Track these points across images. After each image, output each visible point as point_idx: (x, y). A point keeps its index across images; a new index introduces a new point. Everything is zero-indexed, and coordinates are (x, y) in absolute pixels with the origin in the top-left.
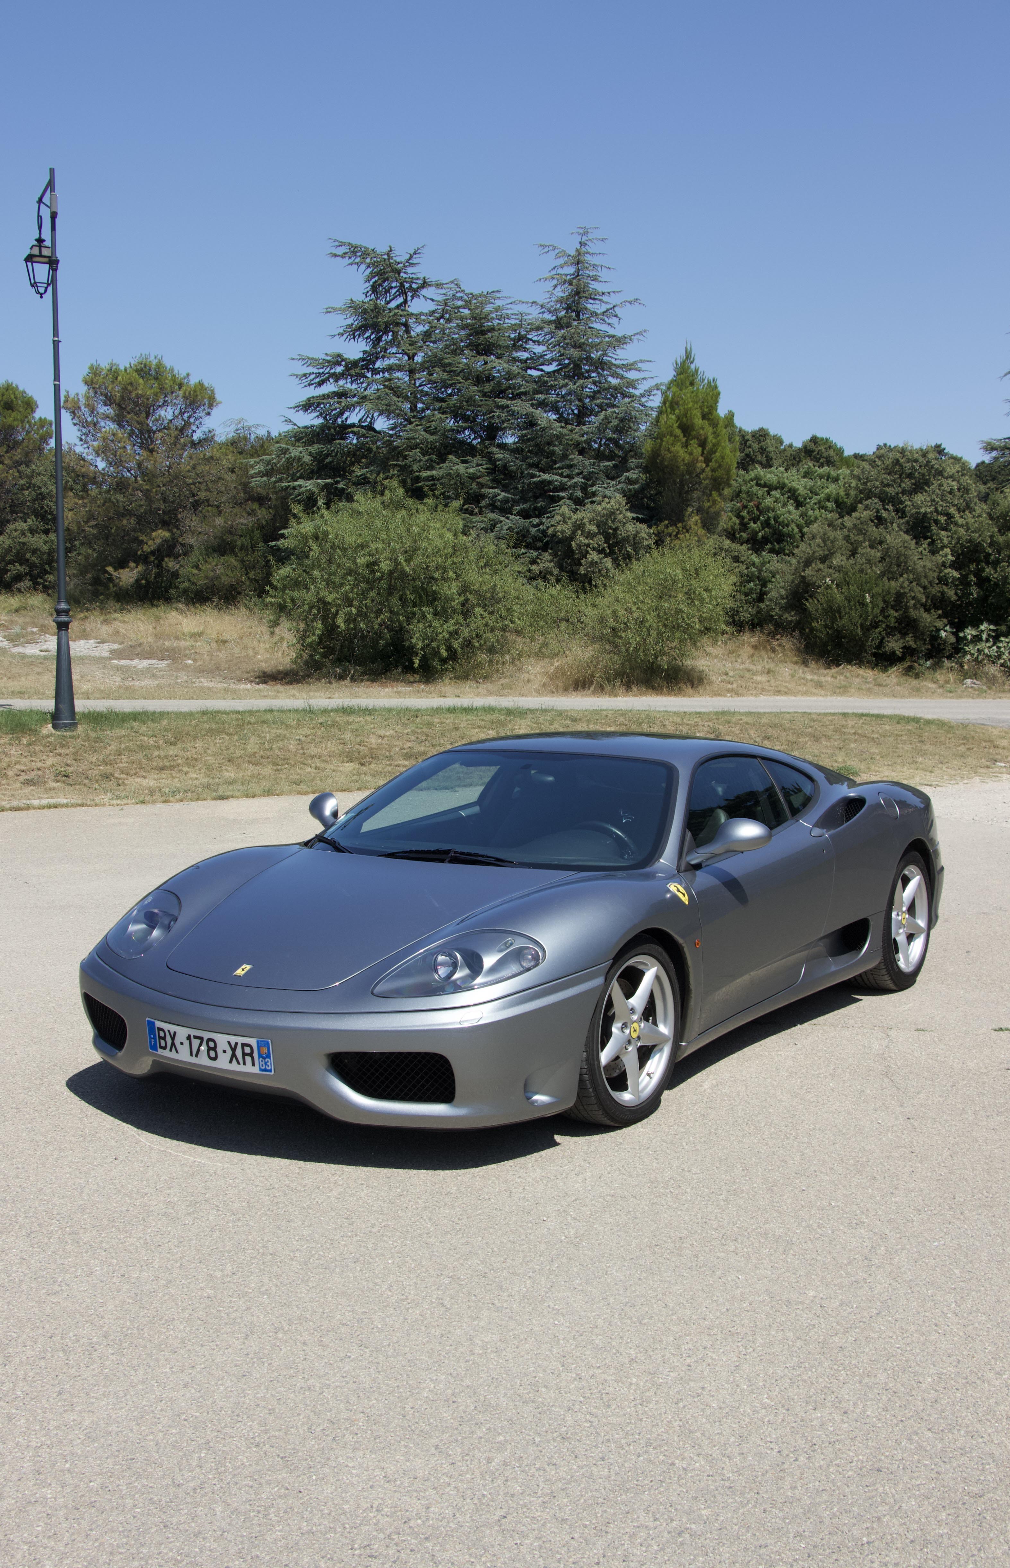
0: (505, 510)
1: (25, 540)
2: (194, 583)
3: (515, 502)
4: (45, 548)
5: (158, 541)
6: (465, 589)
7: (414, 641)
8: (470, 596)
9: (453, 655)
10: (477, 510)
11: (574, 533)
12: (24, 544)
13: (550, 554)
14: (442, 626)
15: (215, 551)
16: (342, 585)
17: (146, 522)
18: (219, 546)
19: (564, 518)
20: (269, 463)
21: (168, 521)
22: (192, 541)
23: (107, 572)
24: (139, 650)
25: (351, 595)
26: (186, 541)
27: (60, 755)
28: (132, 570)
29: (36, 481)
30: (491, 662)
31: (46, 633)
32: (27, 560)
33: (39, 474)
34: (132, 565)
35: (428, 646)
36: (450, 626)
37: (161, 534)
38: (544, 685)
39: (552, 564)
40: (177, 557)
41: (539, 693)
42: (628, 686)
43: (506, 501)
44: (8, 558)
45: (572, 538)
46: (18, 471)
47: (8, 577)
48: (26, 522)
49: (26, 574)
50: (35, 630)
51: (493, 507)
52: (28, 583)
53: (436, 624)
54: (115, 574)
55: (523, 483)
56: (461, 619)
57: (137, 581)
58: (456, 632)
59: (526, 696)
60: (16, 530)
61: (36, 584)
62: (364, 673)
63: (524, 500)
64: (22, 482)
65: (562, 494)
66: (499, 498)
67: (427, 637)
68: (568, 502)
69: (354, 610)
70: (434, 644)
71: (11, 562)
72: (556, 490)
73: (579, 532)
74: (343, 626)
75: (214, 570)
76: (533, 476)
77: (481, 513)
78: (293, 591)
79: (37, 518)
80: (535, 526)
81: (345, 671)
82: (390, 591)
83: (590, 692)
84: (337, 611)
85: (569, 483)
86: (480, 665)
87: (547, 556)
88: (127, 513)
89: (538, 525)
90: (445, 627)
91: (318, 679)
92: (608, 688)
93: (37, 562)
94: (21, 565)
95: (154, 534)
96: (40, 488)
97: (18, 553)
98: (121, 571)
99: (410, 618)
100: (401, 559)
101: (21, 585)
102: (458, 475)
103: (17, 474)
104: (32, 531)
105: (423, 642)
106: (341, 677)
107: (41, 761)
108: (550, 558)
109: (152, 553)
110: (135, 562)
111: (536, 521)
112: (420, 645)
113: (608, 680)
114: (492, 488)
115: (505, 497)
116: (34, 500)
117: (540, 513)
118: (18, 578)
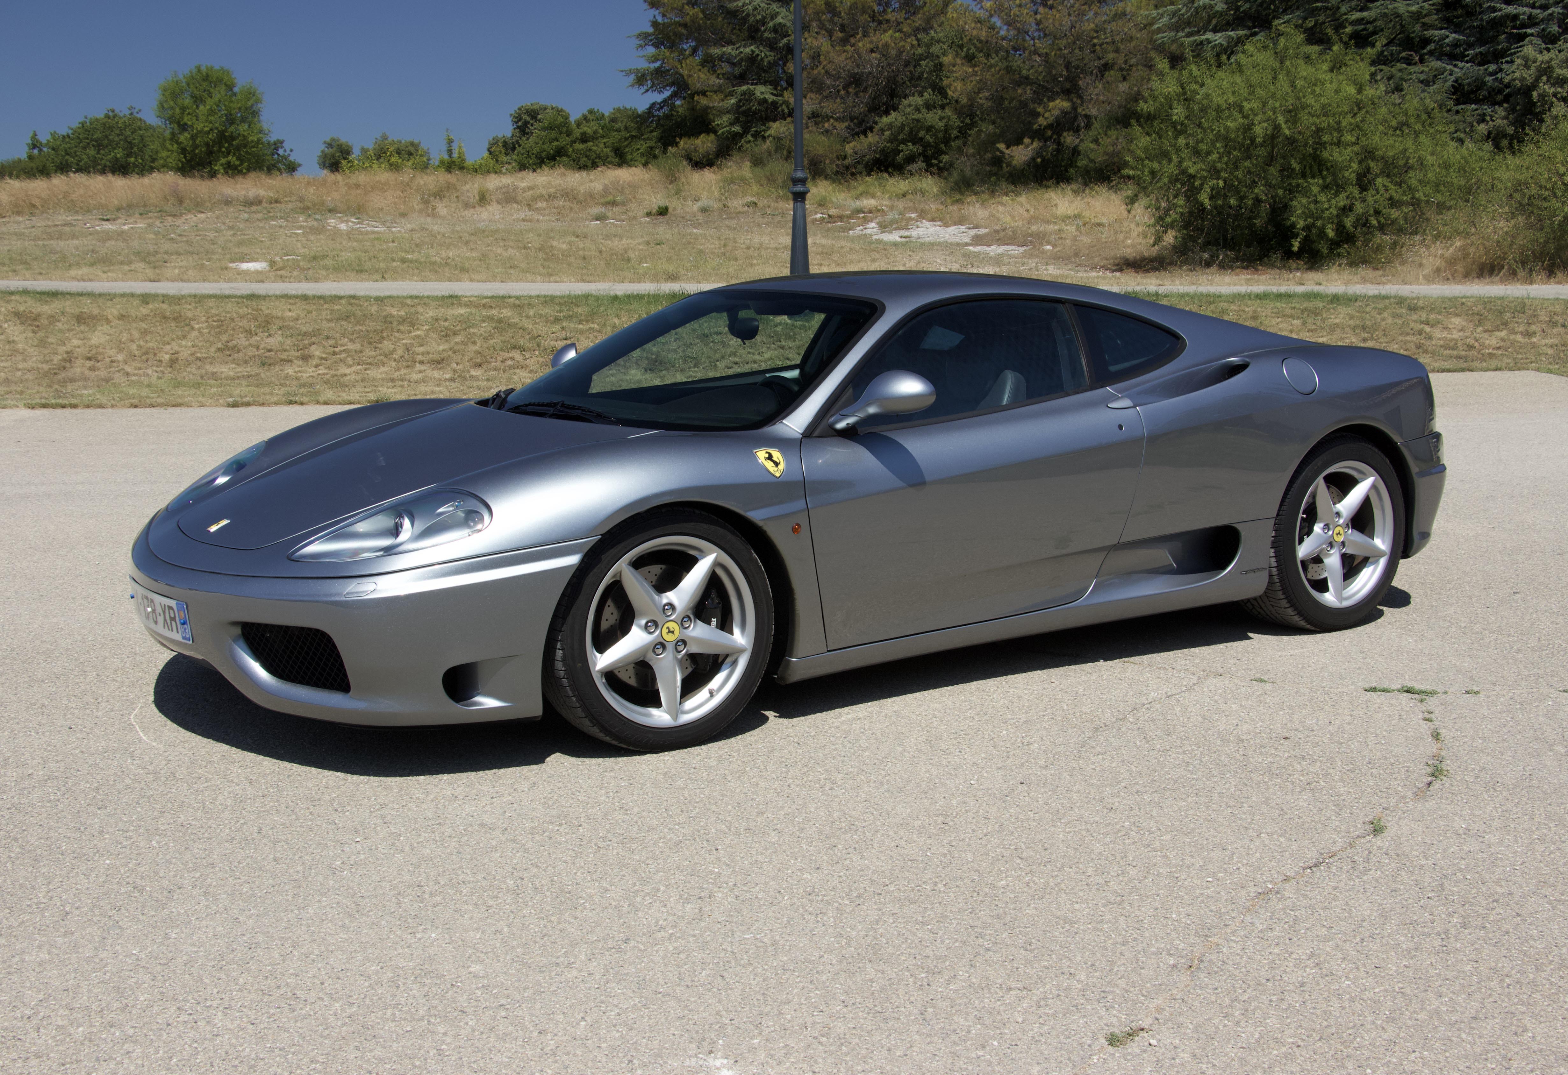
0: (1454, 55)
1: (920, 116)
2: (1092, 161)
3: (1470, 46)
4: (941, 124)
5: (1056, 112)
6: (1369, 154)
7: (1293, 219)
8: (1372, 164)
9: (1345, 238)
10: (1417, 58)
11: (1538, 79)
12: (918, 121)
13: (1506, 109)
14: (1329, 201)
15: (1118, 122)
16: (1209, 153)
17: (1044, 92)
18: (1124, 116)
19: (1526, 62)
20: (1174, 14)
21: (1071, 90)
22: (1093, 111)
23: (998, 149)
24: (1002, 234)
25: (1219, 165)
26: (1087, 112)
27: (783, 348)
28: (1027, 146)
29: (935, 49)
30: (1395, 244)
31: (924, 219)
32: (921, 139)
33: (938, 41)
34: (1027, 140)
35: (1313, 225)
36: (1342, 200)
37: (1060, 104)
38: (1438, 270)
39: (1505, 122)
40: (1077, 130)
41: (1429, 280)
42: (1551, 272)
43: (1456, 44)
44: (901, 137)
45: (1534, 86)
46: (918, 40)
47: (900, 158)
48: (922, 96)
49: (920, 154)
50: (913, 215)
51: (1440, 55)
52: (921, 164)
53: (1322, 198)
54: (1007, 152)
55: (1482, 20)
56: (1356, 191)
57: (1033, 159)
58: (1351, 208)
59: (1410, 284)
60: (910, 106)
61: (929, 165)
62: (1237, 259)
63: (1482, 42)
64: (920, 51)
65: (1529, 31)
66: (1447, 41)
67: (1312, 215)
68: (1535, 40)
69: (1221, 183)
70: (1319, 223)
71: (904, 142)
72: (1523, 26)
73: (1544, 78)
74: (1207, 202)
75: (1114, 144)
76: (1494, 10)
77: (1422, 61)
78: (1152, 161)
79: (934, 91)
80: (1491, 74)
81: (1212, 256)
82: (1270, 160)
83: (1497, 278)
84: (1202, 185)
85: (1541, 16)
86: (1379, 249)
87: (1501, 111)
88: (1025, 81)
89: (1494, 73)
90: (1334, 201)
91: (1180, 267)
92: (1521, 273)
93: (931, 140)
94: (914, 144)
95: (1051, 104)
96: (938, 57)
97: (911, 132)
98: (1014, 148)
99: (1292, 191)
100: (1281, 119)
101: (913, 167)
102: (1398, 15)
103: (915, 42)
104: (929, 107)
105: (1305, 220)
106: (1208, 264)
107: (759, 354)
108: (1503, 114)
109: (1050, 126)
110: (1029, 137)
111: (1492, 67)
112: (1301, 224)
113: (1524, 263)
114: (1441, 29)
115: (1454, 38)
116: (930, 73)
117: (1498, 56)
118: (911, 159)
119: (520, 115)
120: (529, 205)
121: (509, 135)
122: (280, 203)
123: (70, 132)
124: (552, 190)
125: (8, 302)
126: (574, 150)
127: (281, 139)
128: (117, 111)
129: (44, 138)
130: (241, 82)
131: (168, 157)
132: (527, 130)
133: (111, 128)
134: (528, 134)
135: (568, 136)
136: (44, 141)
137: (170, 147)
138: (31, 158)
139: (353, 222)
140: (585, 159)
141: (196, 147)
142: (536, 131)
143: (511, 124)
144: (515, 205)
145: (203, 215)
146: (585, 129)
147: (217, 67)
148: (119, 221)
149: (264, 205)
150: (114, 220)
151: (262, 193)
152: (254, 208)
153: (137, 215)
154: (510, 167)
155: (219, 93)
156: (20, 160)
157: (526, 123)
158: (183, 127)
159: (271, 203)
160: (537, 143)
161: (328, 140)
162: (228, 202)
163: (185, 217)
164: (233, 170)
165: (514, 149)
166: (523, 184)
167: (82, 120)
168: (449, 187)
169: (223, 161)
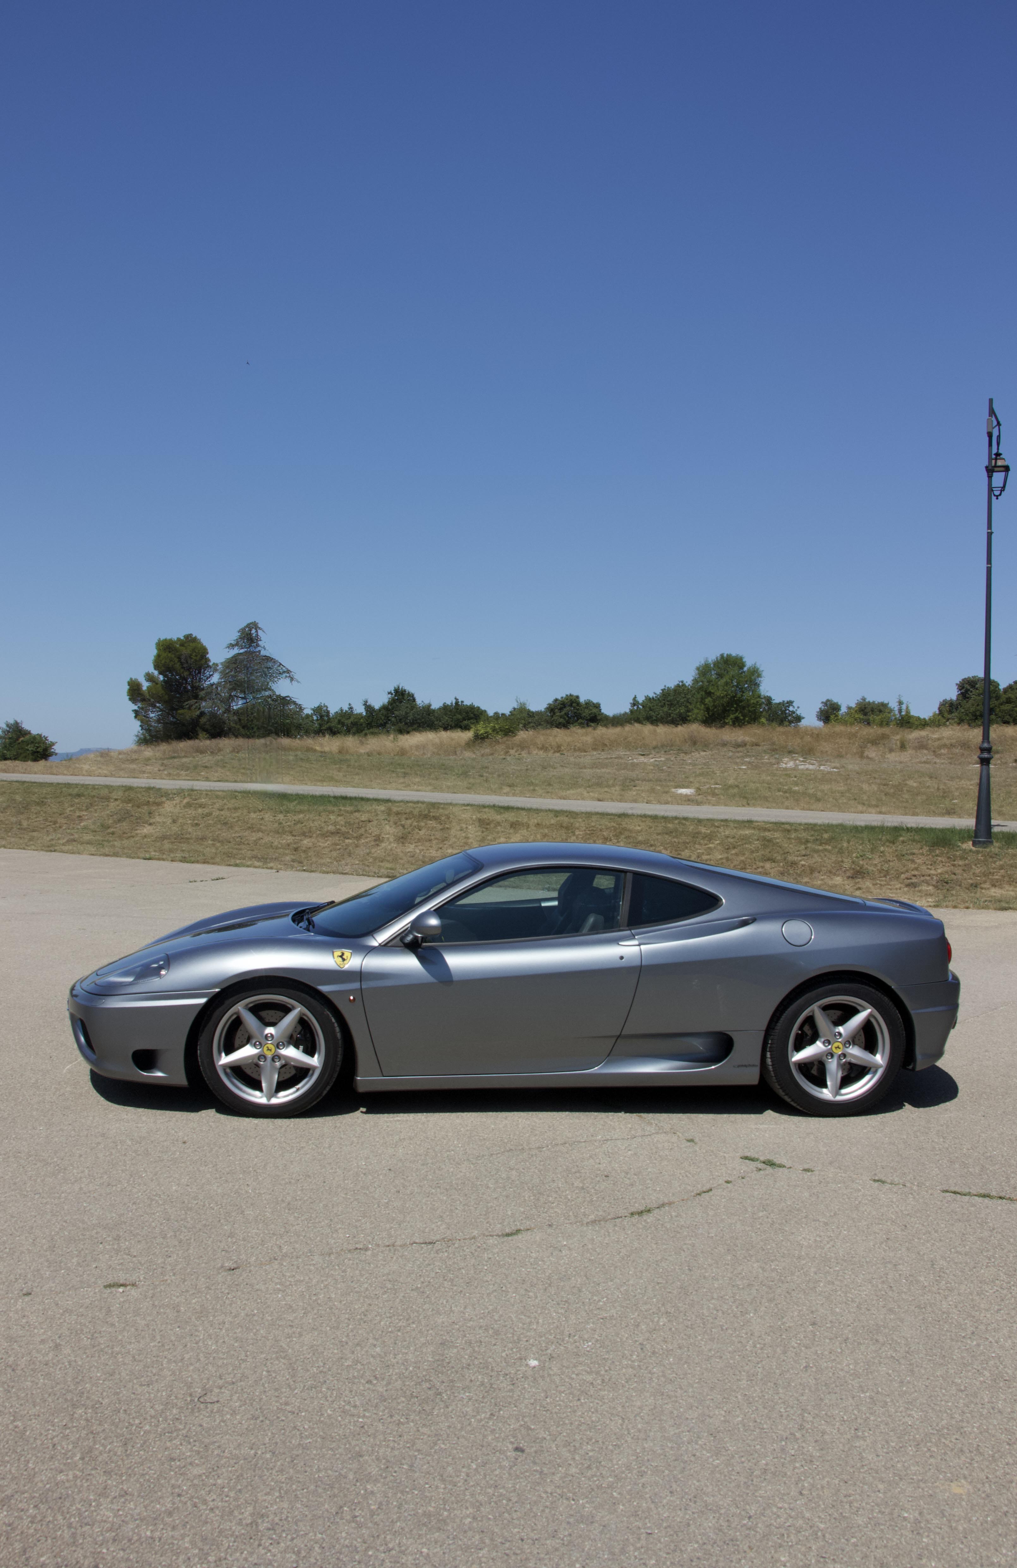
119: (963, 684)
120: (934, 751)
121: (954, 698)
122: (759, 746)
123: (654, 696)
124: (954, 741)
125: (479, 812)
126: (1000, 711)
127: (792, 700)
128: (685, 682)
129: (641, 699)
130: (749, 663)
131: (698, 714)
132: (967, 696)
133: (680, 693)
134: (968, 698)
135: (997, 700)
136: (641, 701)
137: (699, 706)
138: (631, 711)
139: (800, 761)
140: (1008, 717)
141: (715, 707)
142: (973, 694)
143: (956, 690)
144: (925, 751)
145: (704, 753)
146: (1010, 695)
147: (734, 654)
148: (651, 756)
149: (748, 747)
150: (648, 755)
151: (747, 739)
152: (740, 749)
153: (663, 752)
154: (953, 721)
155: (733, 671)
156: (626, 713)
157: (967, 690)
158: (709, 694)
159: (753, 746)
160: (973, 705)
161: (824, 700)
162: (724, 744)
163: (693, 754)
164: (738, 723)
165: (957, 708)
166: (936, 736)
167: (663, 688)
168: (884, 737)
169: (732, 716)
